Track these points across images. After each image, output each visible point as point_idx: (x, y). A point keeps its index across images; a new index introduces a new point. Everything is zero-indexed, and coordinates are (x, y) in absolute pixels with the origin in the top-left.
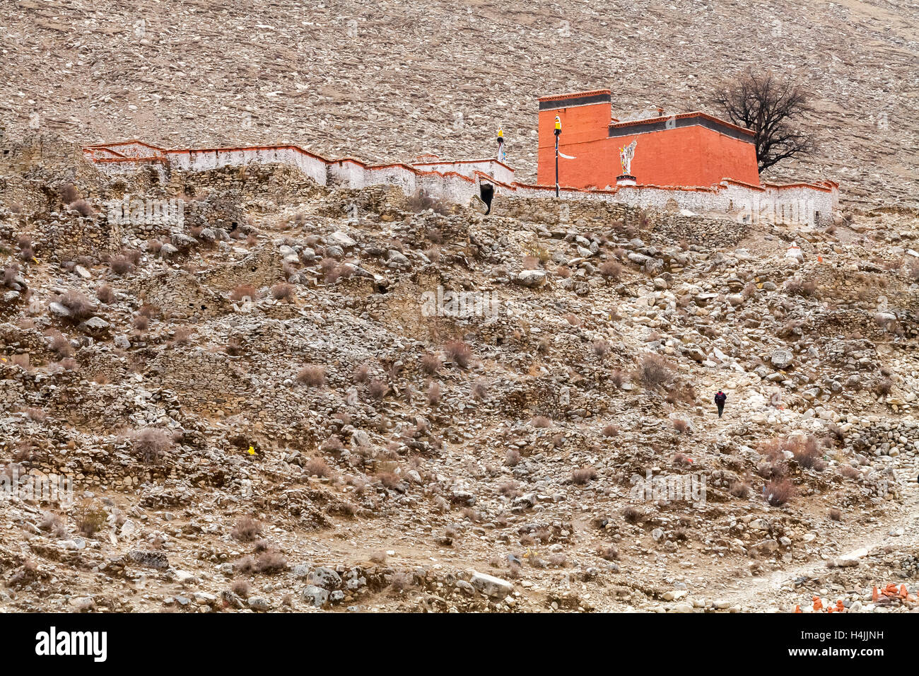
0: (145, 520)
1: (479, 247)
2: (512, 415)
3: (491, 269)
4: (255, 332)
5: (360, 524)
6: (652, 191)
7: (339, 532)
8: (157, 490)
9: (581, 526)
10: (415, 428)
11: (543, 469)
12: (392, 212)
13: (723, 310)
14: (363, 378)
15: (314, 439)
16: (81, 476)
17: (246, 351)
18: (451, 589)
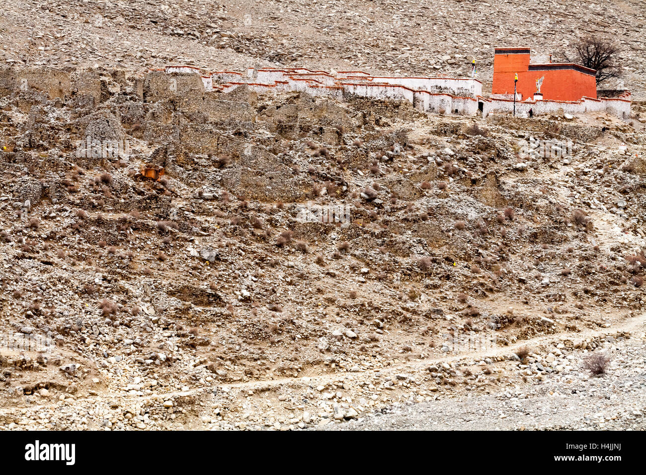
0: (427, 294)
1: (499, 151)
2: (532, 242)
3: (505, 162)
4: (437, 207)
5: (496, 295)
6: (552, 103)
7: (491, 299)
8: (428, 281)
9: (568, 293)
10: (498, 248)
11: (549, 268)
12: (463, 135)
13: (595, 177)
14: (478, 227)
15: (470, 257)
16: (403, 276)
17: (434, 214)
18: (534, 323)
